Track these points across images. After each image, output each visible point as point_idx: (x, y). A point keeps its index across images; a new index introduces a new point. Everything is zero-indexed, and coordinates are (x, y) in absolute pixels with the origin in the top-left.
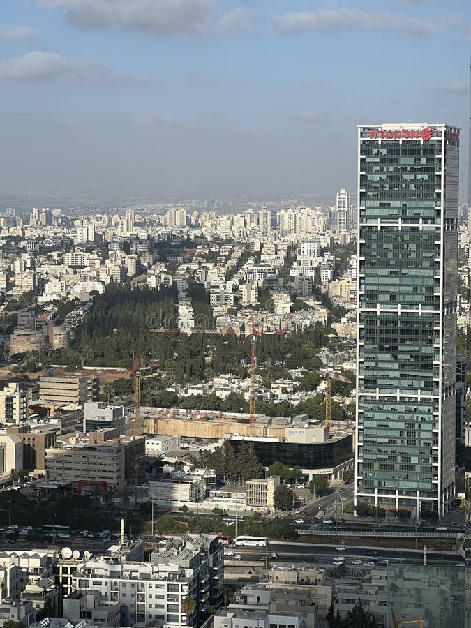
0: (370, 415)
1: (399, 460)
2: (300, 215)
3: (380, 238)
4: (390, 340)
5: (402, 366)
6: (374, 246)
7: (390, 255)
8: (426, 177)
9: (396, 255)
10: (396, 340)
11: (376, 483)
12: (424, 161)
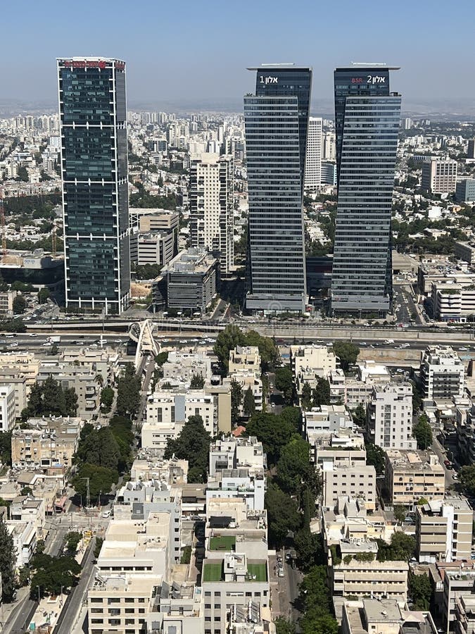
0: (73, 250)
1: (93, 278)
2: (52, 119)
3: (74, 133)
4: (84, 201)
5: (93, 218)
6: (71, 139)
7: (82, 146)
8: (103, 94)
9: (85, 146)
10: (88, 201)
11: (79, 293)
12: (101, 83)
